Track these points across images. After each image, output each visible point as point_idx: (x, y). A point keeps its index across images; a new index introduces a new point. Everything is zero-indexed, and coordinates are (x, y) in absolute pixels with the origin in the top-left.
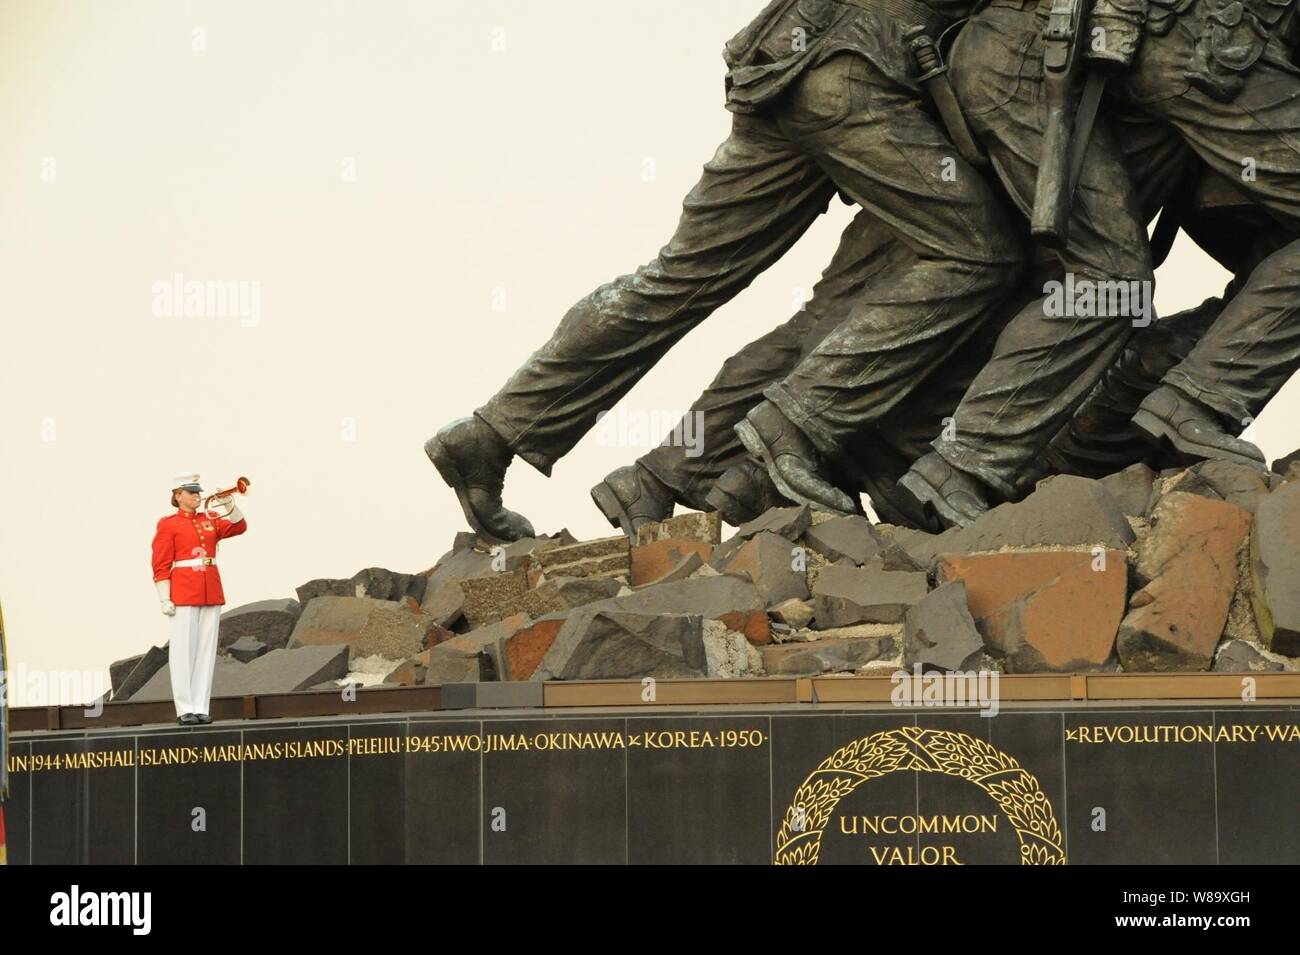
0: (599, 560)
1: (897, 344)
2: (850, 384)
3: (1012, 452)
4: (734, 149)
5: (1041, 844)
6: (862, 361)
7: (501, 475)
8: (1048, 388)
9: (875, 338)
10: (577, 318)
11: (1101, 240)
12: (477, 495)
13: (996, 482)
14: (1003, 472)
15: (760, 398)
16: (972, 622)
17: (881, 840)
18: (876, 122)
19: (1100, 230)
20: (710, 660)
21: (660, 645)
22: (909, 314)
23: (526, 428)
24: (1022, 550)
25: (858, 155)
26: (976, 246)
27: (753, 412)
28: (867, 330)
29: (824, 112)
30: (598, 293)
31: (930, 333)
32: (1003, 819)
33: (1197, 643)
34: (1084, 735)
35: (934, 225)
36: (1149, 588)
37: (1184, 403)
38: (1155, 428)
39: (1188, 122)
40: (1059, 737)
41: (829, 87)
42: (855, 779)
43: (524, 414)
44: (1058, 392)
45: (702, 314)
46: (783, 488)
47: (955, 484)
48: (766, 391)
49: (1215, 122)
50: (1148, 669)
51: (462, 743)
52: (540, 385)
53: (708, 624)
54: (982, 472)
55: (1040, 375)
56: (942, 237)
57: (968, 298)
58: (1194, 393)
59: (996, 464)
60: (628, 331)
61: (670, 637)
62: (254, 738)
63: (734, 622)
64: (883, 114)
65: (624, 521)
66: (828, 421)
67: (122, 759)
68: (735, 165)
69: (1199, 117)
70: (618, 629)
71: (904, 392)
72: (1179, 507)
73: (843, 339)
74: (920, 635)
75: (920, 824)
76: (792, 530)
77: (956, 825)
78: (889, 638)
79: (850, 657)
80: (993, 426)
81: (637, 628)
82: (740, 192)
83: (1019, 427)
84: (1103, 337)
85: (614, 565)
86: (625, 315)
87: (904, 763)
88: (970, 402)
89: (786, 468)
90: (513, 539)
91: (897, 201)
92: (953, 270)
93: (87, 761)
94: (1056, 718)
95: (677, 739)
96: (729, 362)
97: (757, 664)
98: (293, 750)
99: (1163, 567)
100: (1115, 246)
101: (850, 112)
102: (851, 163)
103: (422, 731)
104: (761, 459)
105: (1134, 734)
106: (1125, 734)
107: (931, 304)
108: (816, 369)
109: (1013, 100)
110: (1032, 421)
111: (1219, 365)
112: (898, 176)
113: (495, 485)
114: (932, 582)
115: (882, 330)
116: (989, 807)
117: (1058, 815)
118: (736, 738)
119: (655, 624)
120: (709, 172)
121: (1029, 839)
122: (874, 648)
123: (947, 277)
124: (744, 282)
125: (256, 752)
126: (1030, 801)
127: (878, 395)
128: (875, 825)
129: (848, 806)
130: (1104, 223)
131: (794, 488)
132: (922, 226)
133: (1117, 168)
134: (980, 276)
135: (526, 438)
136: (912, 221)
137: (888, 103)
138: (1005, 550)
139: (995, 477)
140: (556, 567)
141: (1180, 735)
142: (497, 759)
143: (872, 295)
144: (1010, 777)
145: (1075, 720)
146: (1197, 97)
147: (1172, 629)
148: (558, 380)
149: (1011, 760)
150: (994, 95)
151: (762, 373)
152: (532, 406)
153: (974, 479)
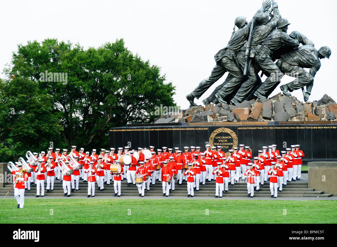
0: (201, 109)
1: (231, 86)
2: (227, 90)
3: (242, 98)
4: (216, 66)
5: (235, 139)
6: (228, 88)
7: (194, 99)
8: (246, 91)
9: (229, 86)
10: (201, 84)
11: (251, 76)
12: (191, 101)
13: (240, 101)
14: (241, 100)
15: (218, 92)
16: (234, 116)
17: (220, 139)
18: (229, 63)
19: (251, 75)
20: (208, 120)
21: (202, 118)
22: (232, 83)
23: (196, 95)
24: (240, 108)
25: (227, 67)
26: (239, 76)
27: (217, 93)
28: (228, 85)
29: (224, 62)
30: (203, 81)
31: (234, 85)
32: (232, 137)
33: (256, 118)
34: (240, 128)
35: (235, 74)
36: (252, 112)
37: (259, 93)
38: (256, 95)
39: (260, 64)
40: (237, 129)
41: (224, 60)
42: (217, 133)
43: (195, 93)
44: (247, 91)
45: (213, 83)
46: (220, 101)
47: (236, 101)
48: (218, 91)
49: (262, 64)
50: (251, 121)
51: (178, 129)
52: (197, 90)
53: (208, 116)
54: (239, 100)
55: (245, 90)
56: (236, 75)
57: (238, 82)
58: (259, 92)
59: (240, 99)
60: (206, 85)
61: (203, 118)
62: (160, 128)
63: (211, 116)
64: (230, 63)
65: (205, 104)
66: (224, 94)
67: (148, 130)
68: (216, 68)
69: (261, 63)
70: (198, 117)
71: (232, 91)
72: (256, 104)
73: (226, 86)
74: (228, 117)
75: (224, 137)
76: (220, 106)
77: (227, 138)
78: (226, 118)
79: (222, 120)
80: (240, 95)
81: (199, 117)
82: (217, 70)
83: (243, 95)
84: (251, 86)
85: (202, 109)
86: (205, 83)
87: (222, 131)
88: (238, 92)
89: (220, 99)
90: (195, 106)
91: (231, 71)
92: (237, 79)
93: (145, 130)
94: (237, 127)
95: (200, 129)
96: (216, 88)
97: (213, 120)
98: (163, 129)
99: (253, 110)
100: (253, 76)
101: (226, 62)
102: (227, 68)
103: (174, 128)
104: (217, 98)
105: (245, 128)
106: (244, 128)
107: (235, 82)
108: (223, 89)
109: (243, 61)
110: (244, 94)
111: (262, 89)
112: (231, 69)
113: (193, 100)
114: (231, 111)
115: (230, 85)
116: (230, 136)
117: (237, 136)
118: (205, 129)
119: (201, 116)
120: (214, 68)
121: (234, 139)
122: (224, 118)
123: (236, 79)
124: (218, 79)
125: (160, 130)
126: (234, 135)
127: (230, 92)
128: (219, 138)
129: (216, 136)
130: (252, 74)
131: (221, 101)
132: (234, 74)
133: (253, 68)
134: (240, 79)
135: (196, 96)
136: (233, 74)
137: (230, 61)
138: (239, 108)
139: (240, 100)
140: (196, 109)
141: (249, 128)
142: (182, 131)
143: (229, 81)
144: (232, 133)
145: (239, 127)
146: (260, 61)
147: (253, 117)
148: (199, 90)
149: (233, 131)
150: (241, 61)
151: (219, 89)
152: (196, 92)
153: (238, 100)
